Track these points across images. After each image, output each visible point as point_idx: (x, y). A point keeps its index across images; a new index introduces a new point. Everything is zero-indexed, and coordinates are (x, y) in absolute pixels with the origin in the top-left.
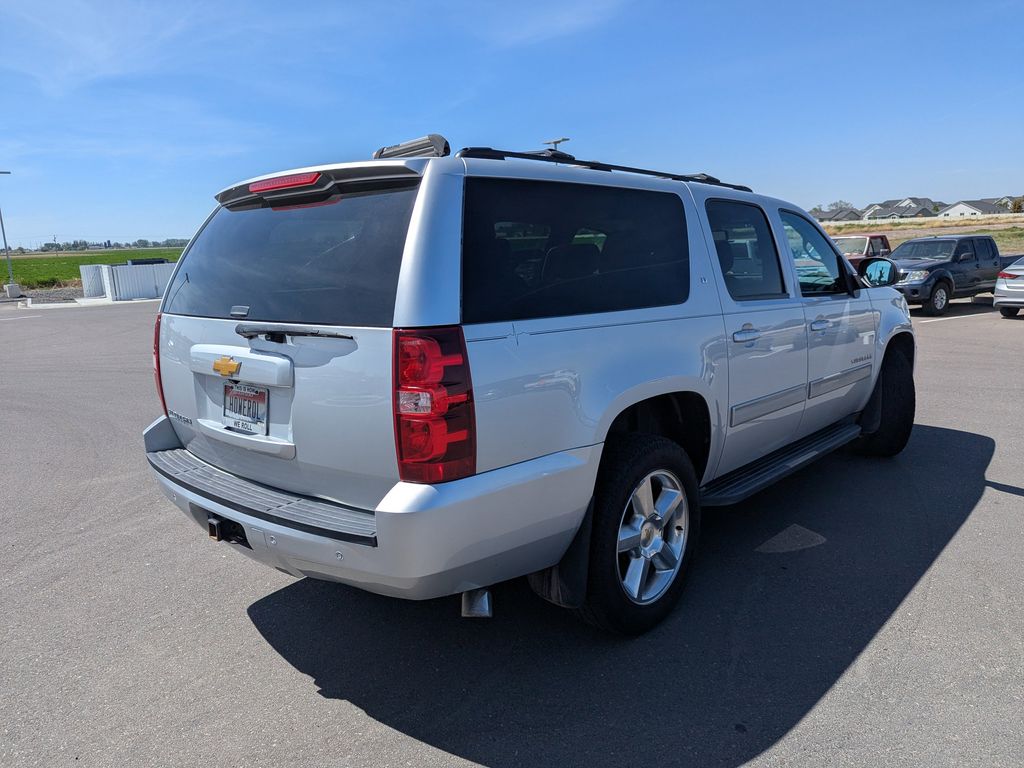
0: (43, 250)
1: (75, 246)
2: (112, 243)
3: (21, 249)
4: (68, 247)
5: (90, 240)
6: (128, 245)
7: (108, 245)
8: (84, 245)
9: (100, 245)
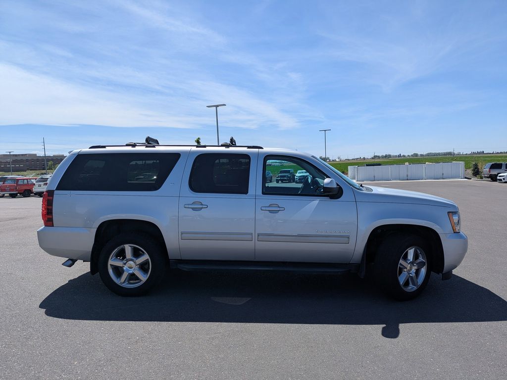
0: (372, 158)
1: (386, 156)
2: (401, 155)
3: (364, 158)
4: (383, 157)
5: (392, 154)
6: (408, 156)
7: (400, 156)
8: (390, 156)
9: (396, 156)
